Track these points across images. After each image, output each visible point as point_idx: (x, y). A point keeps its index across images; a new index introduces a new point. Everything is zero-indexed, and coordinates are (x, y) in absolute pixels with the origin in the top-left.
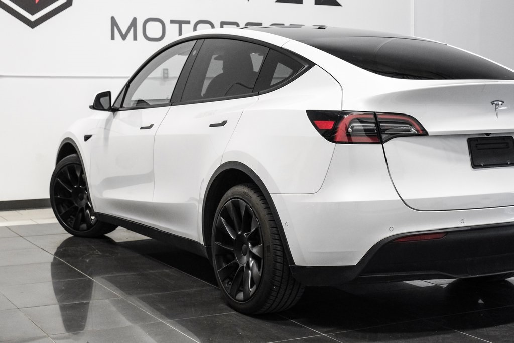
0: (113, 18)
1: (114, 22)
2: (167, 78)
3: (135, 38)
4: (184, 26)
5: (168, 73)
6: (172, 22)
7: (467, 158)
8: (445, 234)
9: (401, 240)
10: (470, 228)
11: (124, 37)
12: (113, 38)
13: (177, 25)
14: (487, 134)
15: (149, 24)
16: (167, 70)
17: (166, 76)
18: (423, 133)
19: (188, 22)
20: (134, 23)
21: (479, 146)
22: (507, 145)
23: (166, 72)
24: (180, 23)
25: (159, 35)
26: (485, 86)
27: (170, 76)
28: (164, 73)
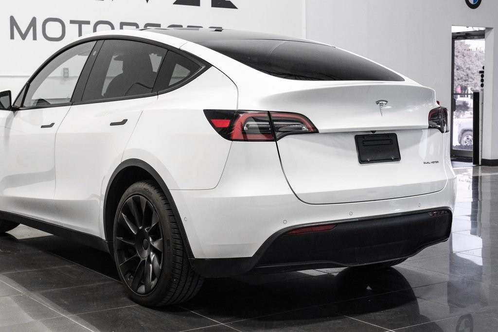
0: (12, 18)
1: (13, 22)
2: (68, 77)
3: (35, 38)
4: (83, 26)
5: (68, 73)
6: (72, 22)
7: (355, 154)
8: (335, 226)
9: (294, 232)
10: (357, 220)
11: (24, 36)
12: (12, 37)
13: (77, 26)
14: (372, 132)
15: (49, 24)
16: (67, 69)
17: (66, 75)
18: (314, 131)
19: (88, 23)
20: (33, 22)
21: (366, 143)
22: (391, 142)
23: (66, 71)
24: (80, 23)
25: (59, 35)
26: (370, 86)
27: (70, 75)
28: (64, 72)
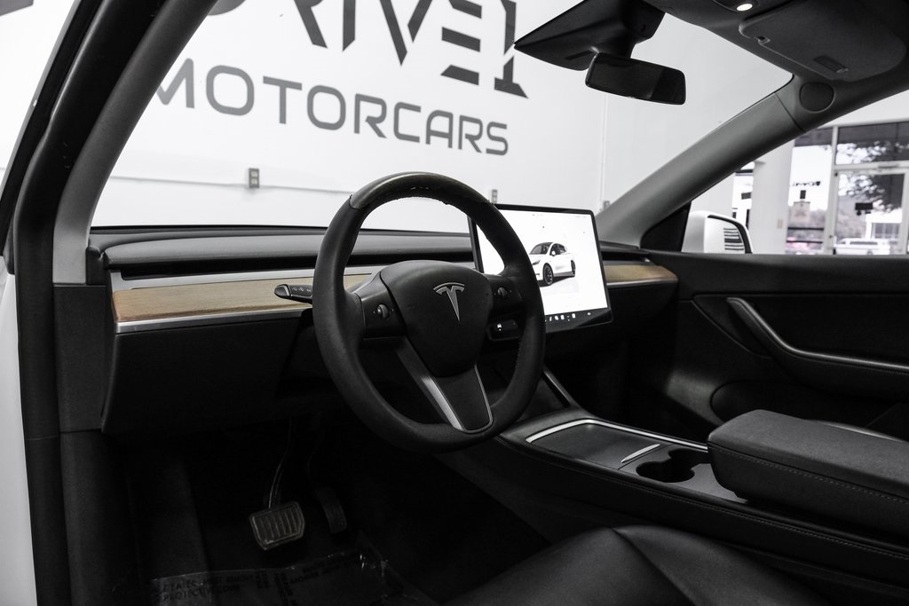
2: (257, 186)
3: (190, 103)
4: (289, 91)
5: (258, 178)
6: (267, 80)
11: (166, 97)
13: (276, 89)
15: (220, 79)
16: (257, 171)
17: (254, 182)
19: (298, 86)
20: (187, 70)
23: (254, 174)
24: (284, 85)
25: (240, 103)
27: (263, 182)
28: (251, 177)
